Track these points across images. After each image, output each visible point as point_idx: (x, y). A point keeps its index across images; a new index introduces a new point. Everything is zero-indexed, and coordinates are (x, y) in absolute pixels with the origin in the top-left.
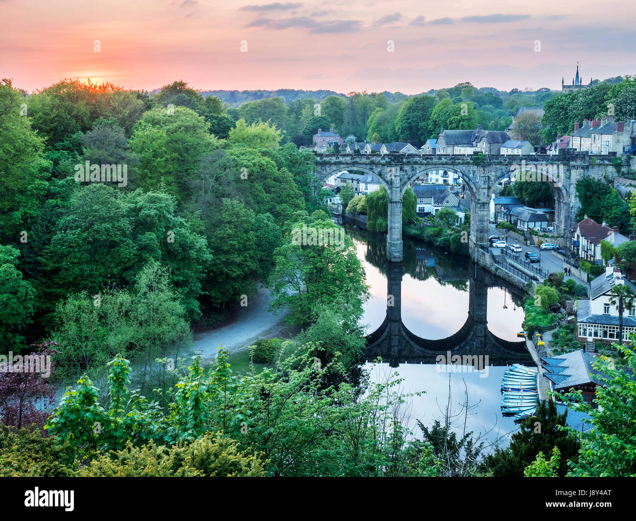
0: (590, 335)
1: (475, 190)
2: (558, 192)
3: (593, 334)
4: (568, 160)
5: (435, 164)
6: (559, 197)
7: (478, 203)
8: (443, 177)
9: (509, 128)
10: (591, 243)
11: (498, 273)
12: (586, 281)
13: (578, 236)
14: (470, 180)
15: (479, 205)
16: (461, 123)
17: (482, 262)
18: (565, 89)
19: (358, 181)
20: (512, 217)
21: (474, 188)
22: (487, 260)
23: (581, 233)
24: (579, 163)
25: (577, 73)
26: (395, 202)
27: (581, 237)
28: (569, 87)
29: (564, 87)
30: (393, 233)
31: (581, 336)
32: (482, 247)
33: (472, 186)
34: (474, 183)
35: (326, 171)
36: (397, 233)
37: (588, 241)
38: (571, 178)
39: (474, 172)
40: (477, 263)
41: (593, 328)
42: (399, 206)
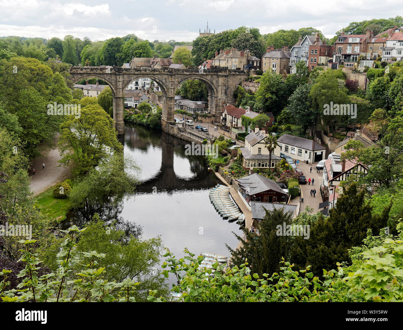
0: (252, 166)
1: (166, 90)
2: (211, 91)
3: (253, 165)
4: (217, 72)
5: (143, 74)
6: (212, 94)
7: (168, 98)
8: (135, 85)
9: (171, 57)
10: (235, 118)
11: (182, 138)
12: (235, 139)
13: (226, 115)
14: (163, 84)
15: (169, 99)
16: (142, 54)
17: (171, 132)
18: (201, 35)
19: (82, 89)
20: (183, 107)
21: (166, 88)
22: (175, 131)
23: (227, 112)
24: (224, 74)
25: (208, 26)
26: (119, 98)
27: (227, 115)
28: (203, 34)
29: (200, 34)
30: (118, 117)
31: (247, 167)
32: (171, 124)
33: (165, 87)
34: (165, 86)
35: (74, 78)
36: (120, 117)
37: (232, 117)
38: (219, 82)
39: (166, 79)
40: (168, 133)
41: (253, 162)
42: (121, 100)
